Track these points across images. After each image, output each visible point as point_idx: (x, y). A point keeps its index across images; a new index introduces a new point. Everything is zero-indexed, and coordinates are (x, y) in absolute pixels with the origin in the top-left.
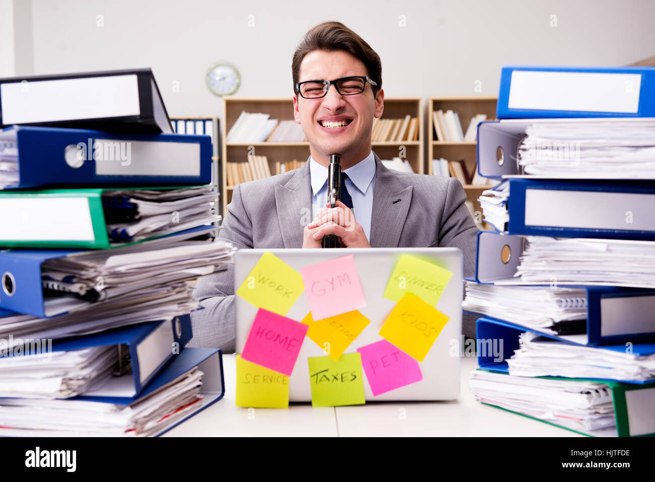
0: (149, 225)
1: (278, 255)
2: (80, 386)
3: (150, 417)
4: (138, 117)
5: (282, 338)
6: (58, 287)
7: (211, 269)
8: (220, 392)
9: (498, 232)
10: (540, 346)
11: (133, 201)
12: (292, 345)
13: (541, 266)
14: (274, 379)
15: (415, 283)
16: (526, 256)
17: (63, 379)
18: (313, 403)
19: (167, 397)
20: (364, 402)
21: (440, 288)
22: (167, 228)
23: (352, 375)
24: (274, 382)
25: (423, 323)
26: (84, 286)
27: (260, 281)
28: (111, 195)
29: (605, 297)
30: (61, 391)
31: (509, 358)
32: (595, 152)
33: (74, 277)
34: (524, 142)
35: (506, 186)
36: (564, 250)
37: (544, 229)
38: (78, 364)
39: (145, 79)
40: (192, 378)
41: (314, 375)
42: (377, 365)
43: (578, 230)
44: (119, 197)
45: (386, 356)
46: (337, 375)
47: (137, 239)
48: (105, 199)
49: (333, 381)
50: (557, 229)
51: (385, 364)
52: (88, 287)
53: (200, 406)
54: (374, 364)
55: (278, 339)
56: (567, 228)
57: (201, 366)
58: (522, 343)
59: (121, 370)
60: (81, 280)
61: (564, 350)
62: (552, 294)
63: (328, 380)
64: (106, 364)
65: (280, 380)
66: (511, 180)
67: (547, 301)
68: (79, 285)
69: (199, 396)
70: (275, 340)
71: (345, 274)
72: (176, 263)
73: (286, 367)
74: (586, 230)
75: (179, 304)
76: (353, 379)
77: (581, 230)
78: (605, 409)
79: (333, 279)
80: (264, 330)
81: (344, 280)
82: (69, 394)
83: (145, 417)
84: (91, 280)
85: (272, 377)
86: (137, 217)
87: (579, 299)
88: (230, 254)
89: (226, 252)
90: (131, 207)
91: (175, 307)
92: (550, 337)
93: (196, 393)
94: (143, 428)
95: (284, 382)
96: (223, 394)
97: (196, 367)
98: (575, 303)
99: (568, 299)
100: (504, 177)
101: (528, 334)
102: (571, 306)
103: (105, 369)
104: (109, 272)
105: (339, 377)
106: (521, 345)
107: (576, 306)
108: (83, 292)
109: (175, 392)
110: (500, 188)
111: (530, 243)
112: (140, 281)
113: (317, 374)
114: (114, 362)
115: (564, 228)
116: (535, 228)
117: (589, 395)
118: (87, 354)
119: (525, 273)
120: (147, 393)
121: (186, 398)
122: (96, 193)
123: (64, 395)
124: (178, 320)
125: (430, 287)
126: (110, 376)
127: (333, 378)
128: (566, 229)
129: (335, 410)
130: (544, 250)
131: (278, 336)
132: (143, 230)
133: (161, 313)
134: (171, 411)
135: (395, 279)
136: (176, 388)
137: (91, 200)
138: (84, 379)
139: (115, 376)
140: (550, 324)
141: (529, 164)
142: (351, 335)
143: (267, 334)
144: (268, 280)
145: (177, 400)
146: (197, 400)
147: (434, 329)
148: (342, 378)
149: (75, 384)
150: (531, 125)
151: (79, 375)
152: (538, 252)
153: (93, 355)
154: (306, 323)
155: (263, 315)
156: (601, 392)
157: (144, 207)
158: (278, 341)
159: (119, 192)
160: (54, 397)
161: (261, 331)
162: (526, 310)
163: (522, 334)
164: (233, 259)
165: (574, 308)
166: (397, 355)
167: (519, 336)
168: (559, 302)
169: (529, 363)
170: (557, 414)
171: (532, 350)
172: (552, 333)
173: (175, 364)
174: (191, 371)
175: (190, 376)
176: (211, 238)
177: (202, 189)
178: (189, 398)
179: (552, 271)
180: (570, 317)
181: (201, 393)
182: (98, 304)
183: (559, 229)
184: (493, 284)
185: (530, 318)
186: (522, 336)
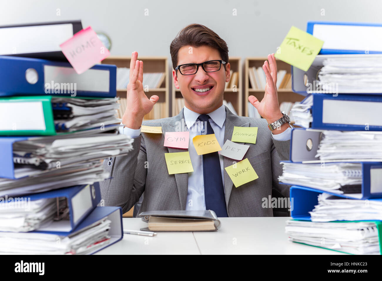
0: (79, 122)
2: (35, 224)
6: (21, 161)
7: (117, 152)
8: (120, 236)
9: (305, 129)
10: (332, 202)
11: (69, 105)
13: (333, 150)
16: (322, 143)
17: (26, 219)
19: (90, 234)
22: (90, 124)
26: (38, 159)
28: (55, 101)
29: (374, 168)
30: (24, 227)
31: (311, 211)
32: (367, 76)
33: (31, 154)
34: (321, 70)
35: (311, 99)
36: (347, 139)
37: (335, 125)
38: (35, 209)
39: (77, 27)
40: (104, 224)
43: (356, 126)
44: (60, 103)
47: (71, 130)
48: (53, 104)
50: (343, 126)
52: (41, 160)
53: (109, 243)
56: (349, 125)
57: (109, 216)
59: (58, 217)
60: (36, 156)
62: (340, 167)
66: (314, 94)
68: (35, 159)
69: (108, 237)
72: (96, 147)
75: (97, 174)
77: (358, 126)
78: (372, 240)
82: (29, 229)
83: (77, 245)
84: (43, 156)
86: (71, 116)
87: (357, 171)
88: (129, 142)
89: (127, 141)
90: (68, 109)
91: (94, 176)
92: (338, 195)
93: (105, 234)
96: (122, 237)
97: (106, 217)
98: (354, 174)
99: (350, 171)
101: (324, 194)
102: (352, 175)
103: (49, 215)
104: (55, 151)
106: (319, 202)
107: (355, 176)
108: (37, 164)
109: (95, 232)
111: (327, 135)
112: (73, 158)
114: (54, 212)
115: (347, 125)
116: (329, 125)
117: (363, 231)
118: (40, 203)
119: (322, 155)
120: (78, 230)
121: (100, 237)
122: (47, 99)
123: (26, 229)
124: (93, 187)
126: (52, 221)
130: (335, 139)
132: (75, 125)
133: (85, 180)
134: (92, 244)
136: (94, 229)
137: (44, 103)
138: (38, 219)
139: (55, 221)
140: (339, 187)
145: (96, 237)
146: (105, 239)
149: (32, 222)
150: (326, 59)
151: (35, 217)
152: (330, 141)
153: (44, 205)
156: (370, 229)
157: (77, 110)
159: (60, 99)
160: (19, 231)
167: (318, 196)
168: (344, 172)
169: (324, 213)
170: (342, 245)
171: (327, 204)
172: (340, 193)
173: (92, 215)
174: (103, 219)
175: (103, 222)
176: (117, 132)
177: (111, 100)
178: (102, 237)
179: (339, 153)
180: (351, 182)
181: (109, 235)
182: (47, 171)
183: (345, 126)
184: (301, 163)
185: (325, 184)
186: (320, 196)
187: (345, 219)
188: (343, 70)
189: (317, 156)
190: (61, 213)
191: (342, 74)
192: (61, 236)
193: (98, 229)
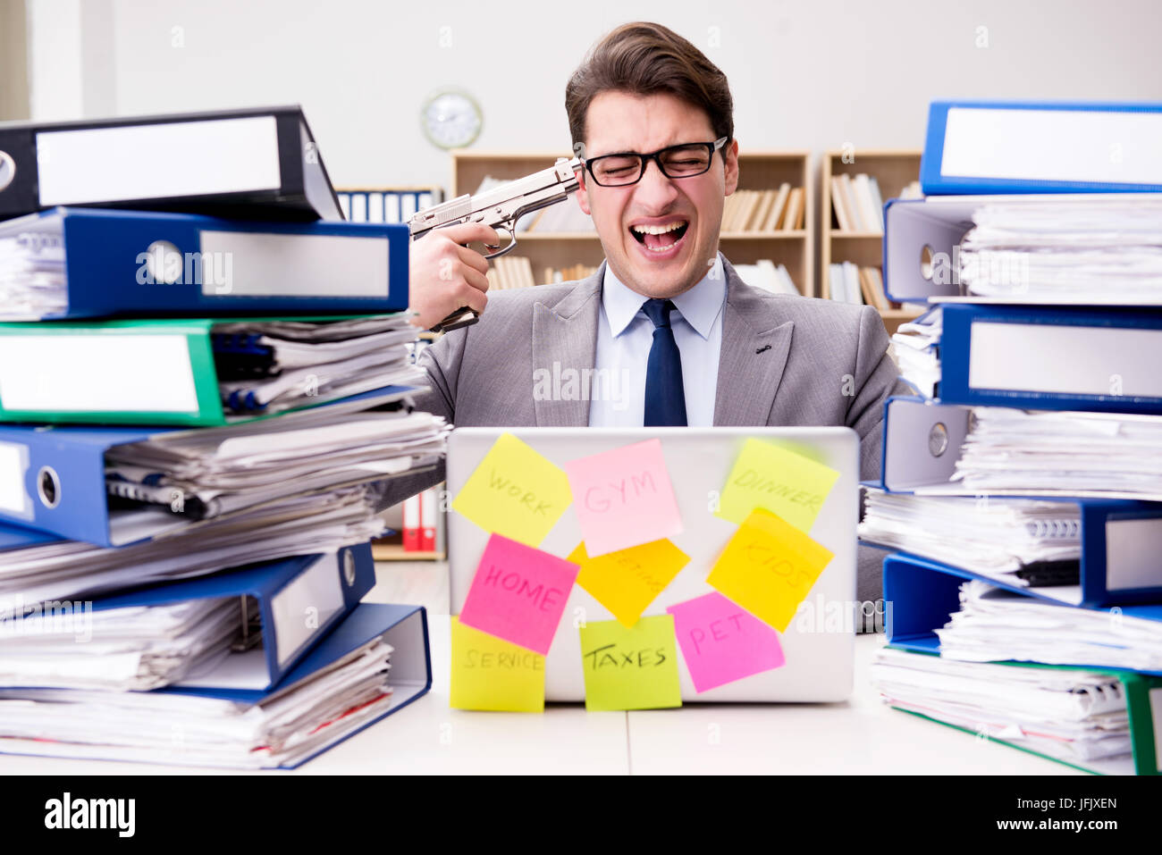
0: (297, 384)
1: (525, 439)
2: (172, 669)
3: (296, 725)
4: (278, 193)
5: (533, 587)
6: (136, 493)
7: (406, 464)
8: (424, 683)
9: (922, 399)
10: (995, 607)
11: (266, 341)
12: (550, 601)
13: (999, 461)
14: (519, 659)
15: (770, 491)
16: (970, 442)
17: (143, 657)
18: (588, 705)
19: (328, 689)
20: (680, 704)
21: (816, 500)
22: (329, 389)
23: (659, 656)
24: (519, 665)
25: (786, 562)
26: (181, 491)
27: (492, 485)
28: (228, 330)
29: (1115, 519)
30: (139, 677)
31: (942, 627)
32: (1098, 256)
33: (161, 476)
34: (969, 238)
35: (937, 316)
36: (1041, 433)
37: (1005, 394)
38: (168, 630)
39: (290, 124)
40: (371, 657)
41: (589, 654)
42: (703, 637)
43: (1067, 397)
44: (243, 335)
45: (718, 622)
46: (631, 653)
48: (216, 339)
49: (623, 665)
50: (1028, 396)
51: (718, 636)
52: (186, 493)
53: (386, 706)
54: (698, 636)
55: (525, 590)
56: (1046, 393)
57: (388, 635)
58: (965, 601)
59: (246, 641)
60: (176, 482)
61: (1040, 613)
62: (1019, 511)
63: (615, 662)
64: (219, 631)
65: (529, 661)
66: (944, 306)
67: (1009, 525)
68: (171, 491)
69: (384, 689)
70: (519, 592)
71: (646, 473)
72: (343, 451)
73: (539, 639)
74: (1080, 398)
75: (349, 524)
76: (660, 662)
77: (1072, 397)
78: (1114, 721)
79: (623, 483)
80: (500, 573)
81: (643, 484)
82: (153, 683)
83: (286, 725)
84: (192, 481)
85: (514, 656)
86: (274, 370)
87: (1068, 522)
88: (439, 437)
89: (434, 432)
90: (263, 352)
91: (341, 530)
92: (1014, 589)
93: (380, 684)
94: (282, 744)
95: (537, 666)
96: (428, 686)
97: (379, 638)
98: (1060, 529)
99: (1048, 523)
100: (933, 300)
101: (975, 584)
102: (1053, 535)
103: (216, 640)
104: (224, 467)
105: (635, 658)
106: (963, 604)
107: (1063, 535)
108: (178, 504)
109: (343, 682)
110: (927, 320)
111: (981, 420)
112: (280, 484)
113: (595, 653)
114: (232, 629)
115: (1042, 393)
116: (988, 394)
117: (1084, 696)
118: (184, 612)
119: (970, 474)
120: (290, 683)
121: (361, 692)
122: (201, 328)
123: (146, 684)
124: (348, 553)
125: (798, 499)
126: (228, 652)
127: (624, 659)
128: (1044, 396)
129: (627, 717)
130: (1006, 433)
131: (526, 583)
132: (285, 392)
133: (316, 540)
134: (336, 714)
135: (736, 482)
136: (343, 674)
137: (192, 340)
138: (179, 656)
139: (235, 652)
140: (1015, 567)
142: (657, 583)
143: (505, 580)
144: (507, 483)
145: (344, 696)
146: (382, 696)
147: (807, 573)
148: (640, 660)
149: (163, 665)
150: (982, 206)
151: (169, 650)
152: (993, 437)
153: (195, 614)
154: (576, 560)
155: (498, 544)
156: (1107, 690)
157: (287, 353)
158: (525, 592)
159: (241, 325)
160: (127, 687)
161: (495, 574)
162: (971, 540)
163: (965, 585)
164: (444, 445)
165: (1058, 538)
166: (740, 619)
167: (960, 588)
168: (1032, 526)
169: (978, 637)
170: (1027, 729)
171: (983, 611)
172: (1018, 583)
173: (342, 631)
174: (371, 644)
175: (368, 652)
176: (405, 408)
177: (392, 319)
178: (368, 692)
179: (1018, 471)
180: (1051, 553)
181: (387, 684)
182: (205, 523)
183: (1033, 396)
184: (913, 494)
185: (979, 555)
186: (965, 588)
187: (1035, 659)
188: (1029, 239)
190: (254, 629)
191: (1028, 249)
192: (242, 704)
193: (354, 672)
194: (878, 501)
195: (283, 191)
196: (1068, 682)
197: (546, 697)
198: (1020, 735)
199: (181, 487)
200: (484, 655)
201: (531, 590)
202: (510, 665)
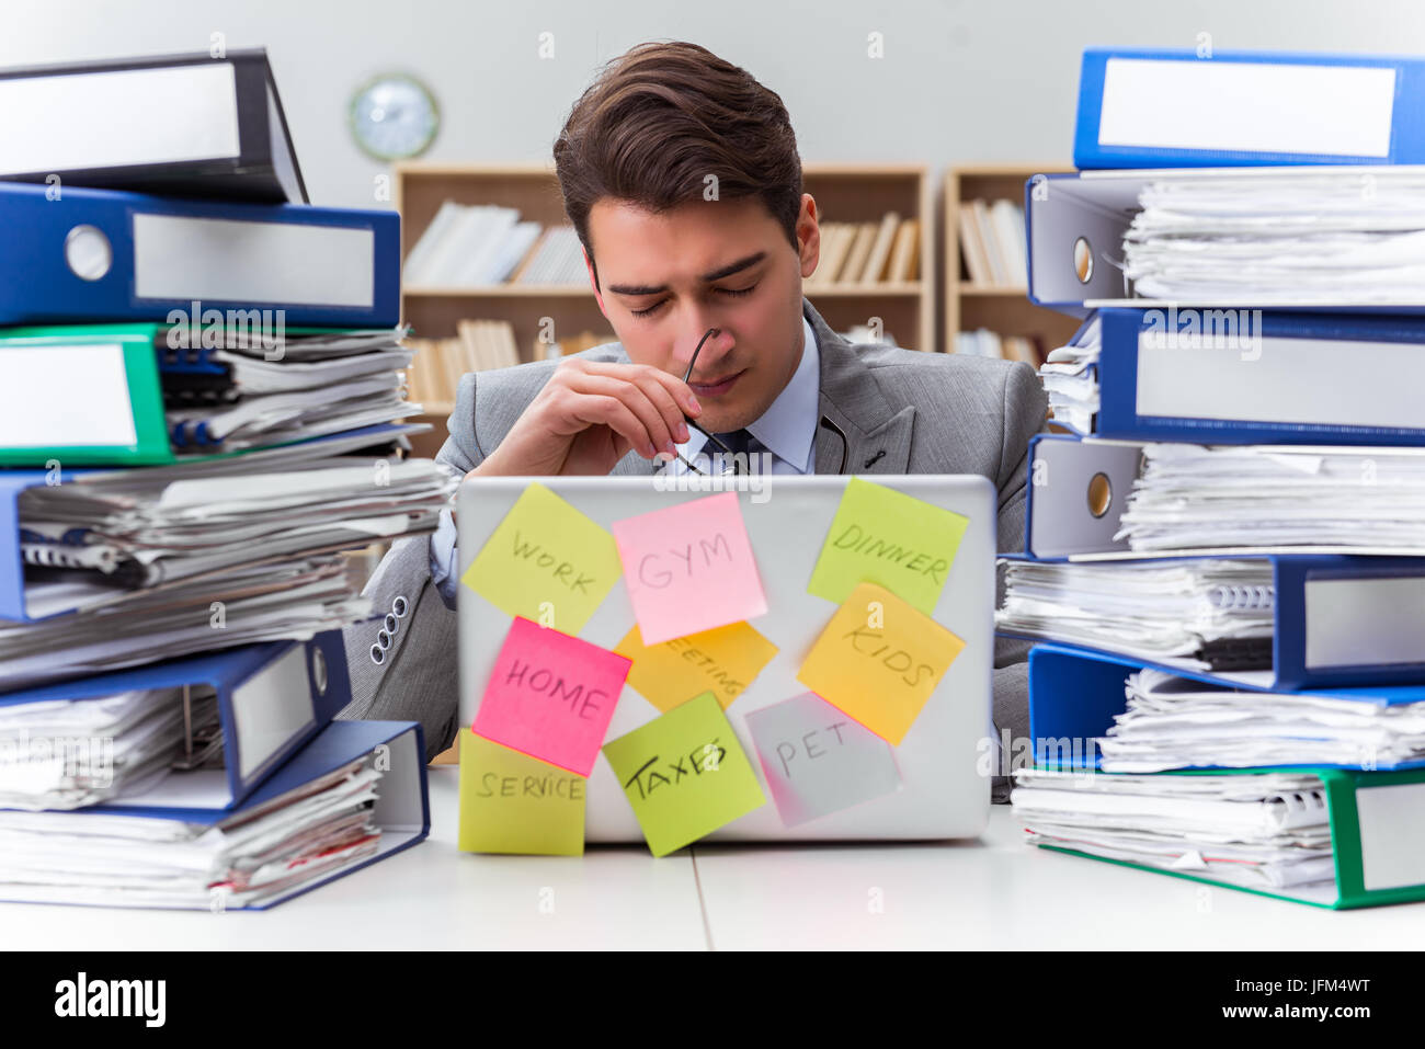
0: (259, 415)
1: (557, 491)
3: (263, 856)
4: (236, 163)
5: (570, 687)
6: (50, 556)
7: (401, 523)
8: (419, 828)
9: (1079, 437)
10: (1174, 702)
11: (222, 356)
12: (592, 705)
13: (1174, 512)
14: (551, 785)
15: (880, 555)
16: (1139, 490)
21: (941, 565)
22: (299, 424)
24: (551, 792)
25: (901, 652)
26: (112, 551)
27: (516, 553)
29: (1316, 579)
30: (61, 791)
31: (1103, 735)
32: (1294, 245)
33: (89, 531)
34: (1134, 224)
36: (1227, 474)
37: (1180, 423)
38: (101, 729)
39: (253, 74)
40: (354, 783)
42: (794, 752)
43: (1257, 427)
44: (191, 351)
45: (814, 733)
47: (231, 446)
48: (162, 353)
50: (1210, 425)
51: (814, 752)
52: (121, 553)
53: (374, 850)
54: (787, 752)
55: (560, 690)
56: (1232, 422)
58: (1133, 699)
59: (190, 758)
60: (103, 538)
62: (1199, 576)
65: (565, 788)
66: (1103, 311)
68: (99, 550)
69: (371, 830)
70: (552, 694)
71: (719, 536)
72: (321, 506)
73: (579, 755)
75: (327, 604)
77: (1264, 427)
78: (1312, 836)
79: (689, 548)
80: (526, 668)
81: (715, 551)
82: (79, 800)
83: (253, 856)
84: (127, 537)
85: (545, 781)
86: (231, 395)
87: (1260, 589)
88: (445, 489)
89: (437, 484)
90: (219, 371)
91: (316, 610)
92: (1193, 678)
93: (362, 821)
94: (248, 880)
95: (575, 794)
96: (425, 832)
97: (364, 759)
98: (1251, 599)
99: (1235, 589)
100: (1090, 304)
101: (1146, 673)
102: (1242, 606)
103: (155, 752)
104: (170, 520)
106: (1130, 703)
107: (1255, 606)
108: (109, 567)
109: (319, 811)
110: (1082, 342)
111: (1147, 460)
112: (239, 545)
114: (172, 741)
115: (1226, 422)
116: (1159, 423)
117: (1279, 806)
118: (120, 708)
119: (1138, 531)
120: (255, 804)
121: (341, 829)
122: (141, 335)
123: (68, 801)
124: (318, 652)
125: (916, 565)
126: (167, 771)
128: (1229, 426)
129: (694, 862)
130: (1183, 475)
131: (561, 683)
132: (245, 425)
133: (284, 623)
134: (311, 854)
135: (836, 544)
136: (319, 801)
137: (128, 350)
138: (115, 764)
139: (177, 771)
140: (1194, 646)
141: (1144, 274)
142: (733, 683)
143: (532, 679)
144: (537, 548)
145: (320, 830)
146: (366, 838)
147: (929, 668)
150: (1151, 185)
152: (1166, 481)
153: (132, 713)
154: (627, 652)
155: (524, 629)
156: (1307, 797)
157: (248, 375)
158: (559, 694)
160: (45, 805)
161: (519, 670)
163: (1132, 677)
164: (451, 500)
165: (1248, 609)
166: (841, 729)
167: (1127, 682)
168: (1216, 594)
169: (1148, 742)
170: (1208, 855)
171: (1157, 710)
172: (1199, 667)
173: (312, 751)
174: (353, 766)
175: (350, 776)
176: (399, 452)
177: (381, 336)
178: (349, 831)
179: (1199, 524)
180: (1238, 628)
181: (375, 822)
182: (144, 593)
183: (1215, 426)
184: (1066, 561)
185: (1148, 635)
186: (1133, 681)
187: (1219, 763)
188: (1209, 225)
189: (1119, 536)
190: (201, 745)
191: (1209, 238)
192: (195, 825)
193: (333, 800)
194: (1023, 579)
195: (243, 160)
196: (1259, 789)
197: (586, 837)
198: (1200, 864)
199: (112, 545)
200: (505, 780)
201: (567, 693)
202: (539, 793)
